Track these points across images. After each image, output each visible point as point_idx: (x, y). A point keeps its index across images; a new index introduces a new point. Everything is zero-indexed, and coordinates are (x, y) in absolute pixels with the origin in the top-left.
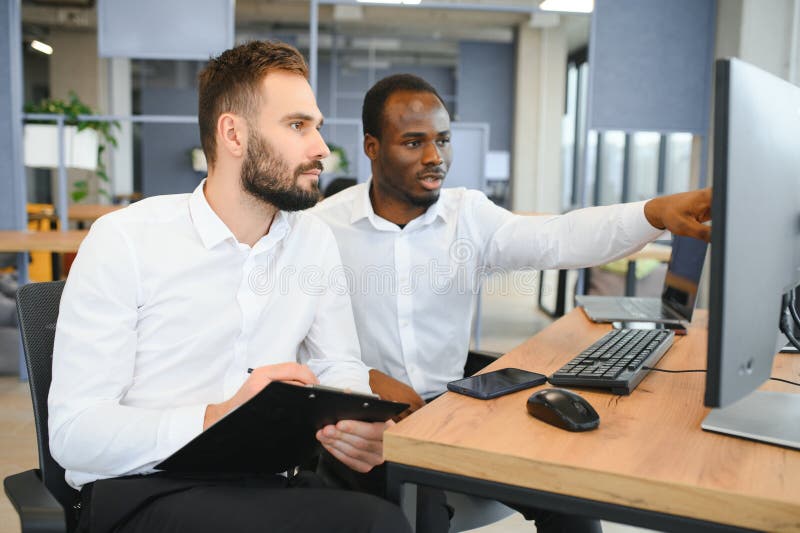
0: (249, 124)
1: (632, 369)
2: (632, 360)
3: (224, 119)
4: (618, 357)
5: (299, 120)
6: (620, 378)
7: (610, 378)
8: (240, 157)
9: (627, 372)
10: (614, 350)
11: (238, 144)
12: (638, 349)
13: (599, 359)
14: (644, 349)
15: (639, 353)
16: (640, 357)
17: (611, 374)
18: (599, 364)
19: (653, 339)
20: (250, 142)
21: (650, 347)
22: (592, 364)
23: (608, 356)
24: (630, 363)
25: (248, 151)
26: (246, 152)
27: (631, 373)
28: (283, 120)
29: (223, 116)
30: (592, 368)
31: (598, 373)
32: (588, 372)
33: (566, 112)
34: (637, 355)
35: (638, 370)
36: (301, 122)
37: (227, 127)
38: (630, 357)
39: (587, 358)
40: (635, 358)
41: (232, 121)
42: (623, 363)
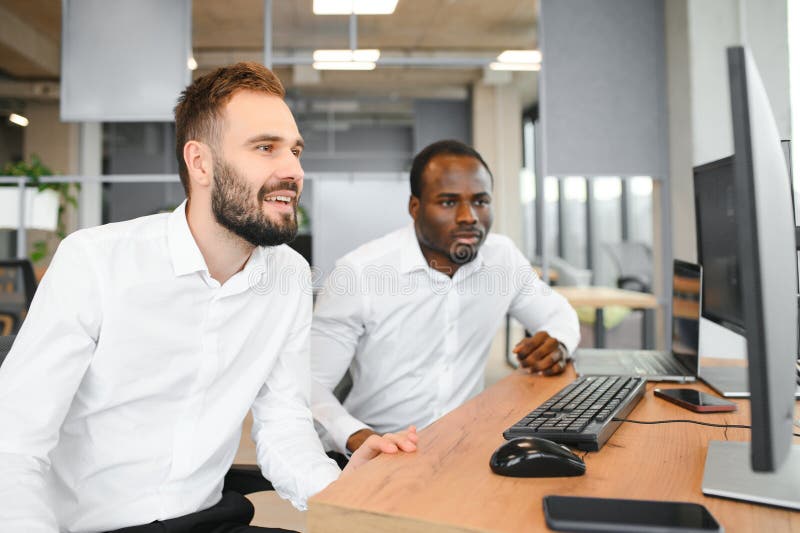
0: (213, 152)
1: (601, 421)
2: (600, 410)
3: (189, 146)
4: (584, 406)
5: (269, 143)
6: (587, 432)
7: (575, 431)
8: (207, 186)
9: (594, 424)
10: (578, 400)
11: (204, 172)
12: (606, 398)
13: (562, 410)
14: (613, 398)
15: (608, 403)
16: (609, 407)
17: (576, 426)
18: (562, 416)
19: (623, 387)
20: (216, 169)
21: (620, 396)
22: (554, 416)
23: (572, 406)
24: (597, 414)
25: (215, 178)
26: (212, 181)
27: (600, 425)
28: (246, 145)
29: (188, 144)
30: (554, 420)
31: (561, 427)
32: (549, 425)
33: (524, 165)
34: (606, 405)
35: (607, 422)
36: (269, 144)
37: (193, 155)
38: (597, 407)
39: (549, 410)
40: (602, 408)
41: (197, 149)
42: (590, 414)
